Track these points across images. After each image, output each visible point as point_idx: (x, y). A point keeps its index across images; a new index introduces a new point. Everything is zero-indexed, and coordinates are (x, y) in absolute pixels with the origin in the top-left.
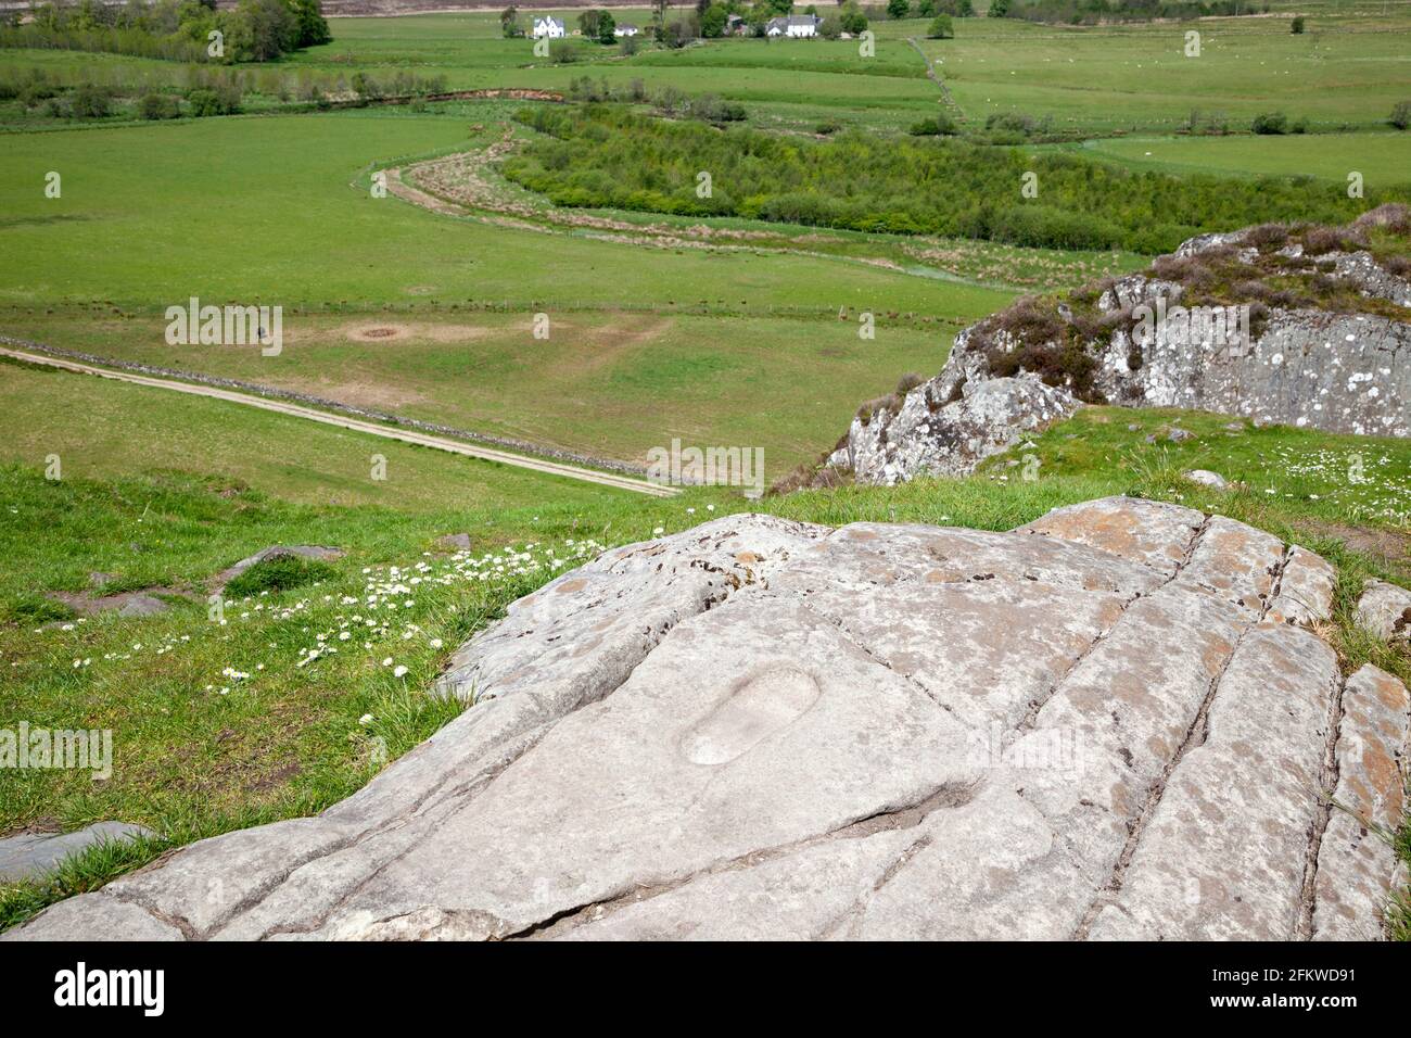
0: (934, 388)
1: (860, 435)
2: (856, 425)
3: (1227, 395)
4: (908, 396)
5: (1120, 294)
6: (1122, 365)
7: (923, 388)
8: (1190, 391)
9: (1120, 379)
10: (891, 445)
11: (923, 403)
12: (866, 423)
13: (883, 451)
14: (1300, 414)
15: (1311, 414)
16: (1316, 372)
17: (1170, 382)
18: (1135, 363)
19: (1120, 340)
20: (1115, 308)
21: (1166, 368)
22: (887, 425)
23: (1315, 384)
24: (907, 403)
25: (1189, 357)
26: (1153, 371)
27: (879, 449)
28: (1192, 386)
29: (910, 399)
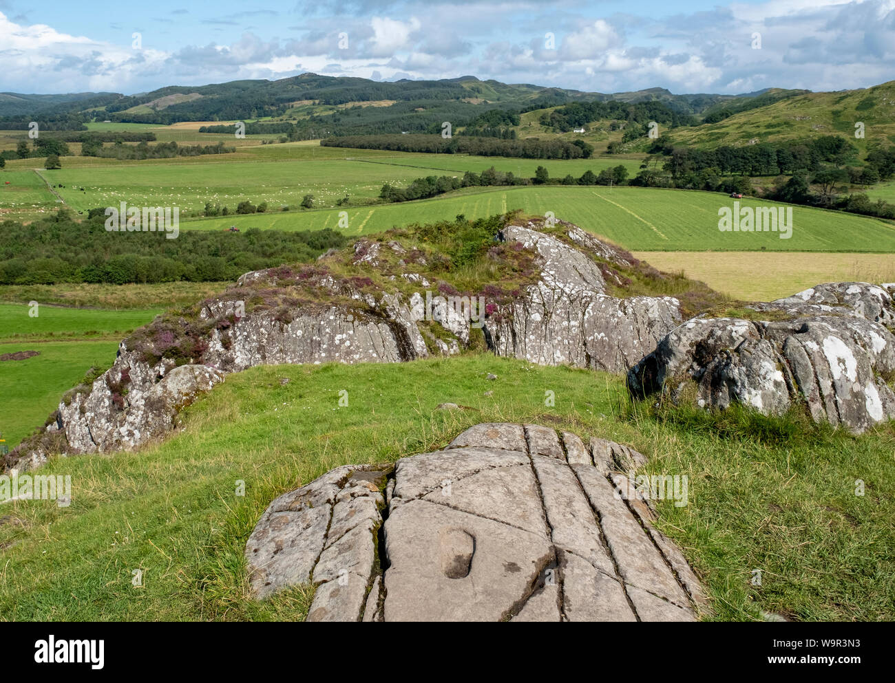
0: (111, 376)
1: (65, 412)
2: (62, 406)
3: (278, 355)
4: (95, 383)
5: (212, 308)
6: (219, 347)
7: (104, 377)
8: (258, 356)
9: (219, 355)
10: (89, 415)
11: (105, 386)
12: (68, 404)
13: (83, 419)
14: (315, 360)
15: (320, 359)
16: (319, 337)
17: (247, 353)
18: (227, 344)
19: (216, 334)
20: (210, 317)
21: (244, 346)
22: (83, 403)
23: (319, 344)
24: (95, 388)
25: (255, 338)
26: (237, 348)
27: (80, 419)
28: (259, 353)
29: (97, 385)
